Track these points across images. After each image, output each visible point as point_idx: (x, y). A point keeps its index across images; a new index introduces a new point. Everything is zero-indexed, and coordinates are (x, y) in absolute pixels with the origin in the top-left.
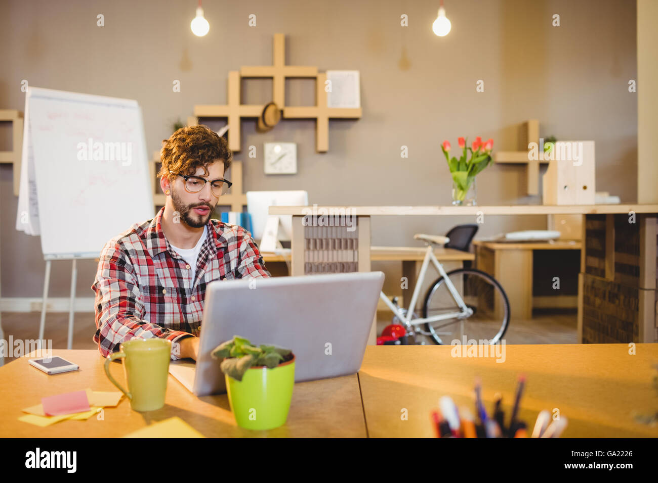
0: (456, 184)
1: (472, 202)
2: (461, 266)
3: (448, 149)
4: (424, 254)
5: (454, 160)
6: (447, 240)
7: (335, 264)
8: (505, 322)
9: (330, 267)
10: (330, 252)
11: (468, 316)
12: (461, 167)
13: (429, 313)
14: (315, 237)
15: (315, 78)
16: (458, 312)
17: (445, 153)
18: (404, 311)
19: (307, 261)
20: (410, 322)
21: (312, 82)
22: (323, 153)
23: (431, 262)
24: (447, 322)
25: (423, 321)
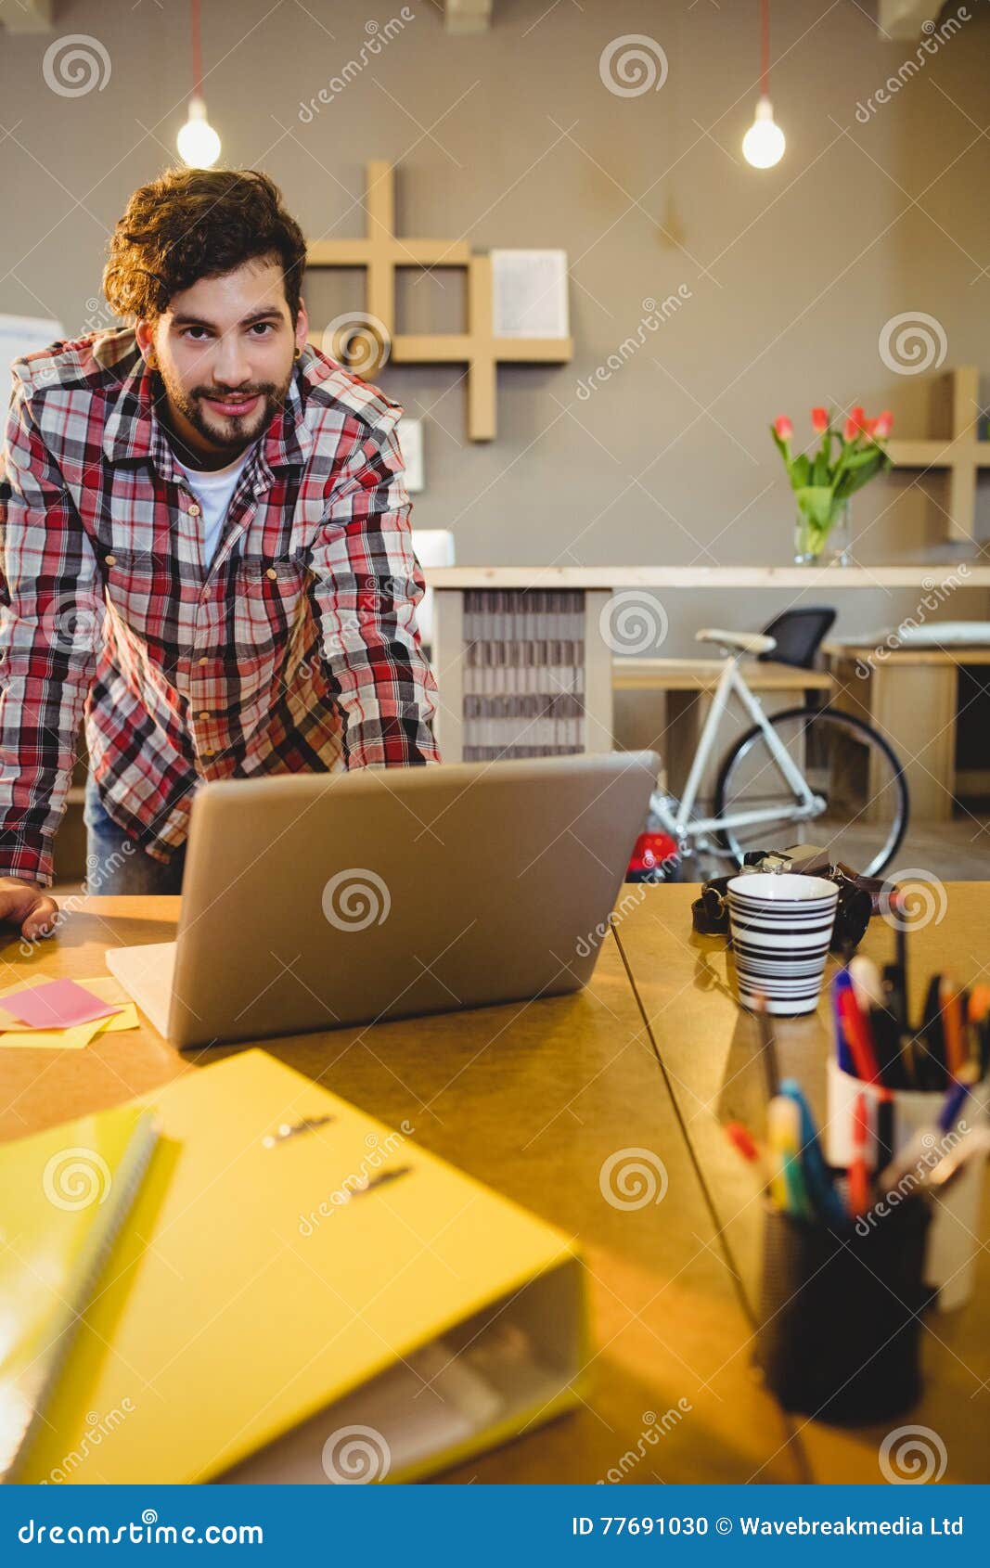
0: (805, 517)
1: (840, 559)
2: (801, 702)
3: (786, 435)
4: (716, 675)
5: (802, 460)
6: (769, 644)
7: (532, 699)
8: (896, 826)
9: (522, 704)
10: (522, 672)
11: (815, 814)
12: (816, 478)
13: (727, 806)
14: (487, 637)
15: (463, 269)
16: (794, 805)
17: (781, 445)
18: (673, 803)
19: (469, 691)
20: (685, 827)
21: (456, 277)
22: (482, 442)
23: (734, 692)
24: (768, 828)
25: (712, 825)
